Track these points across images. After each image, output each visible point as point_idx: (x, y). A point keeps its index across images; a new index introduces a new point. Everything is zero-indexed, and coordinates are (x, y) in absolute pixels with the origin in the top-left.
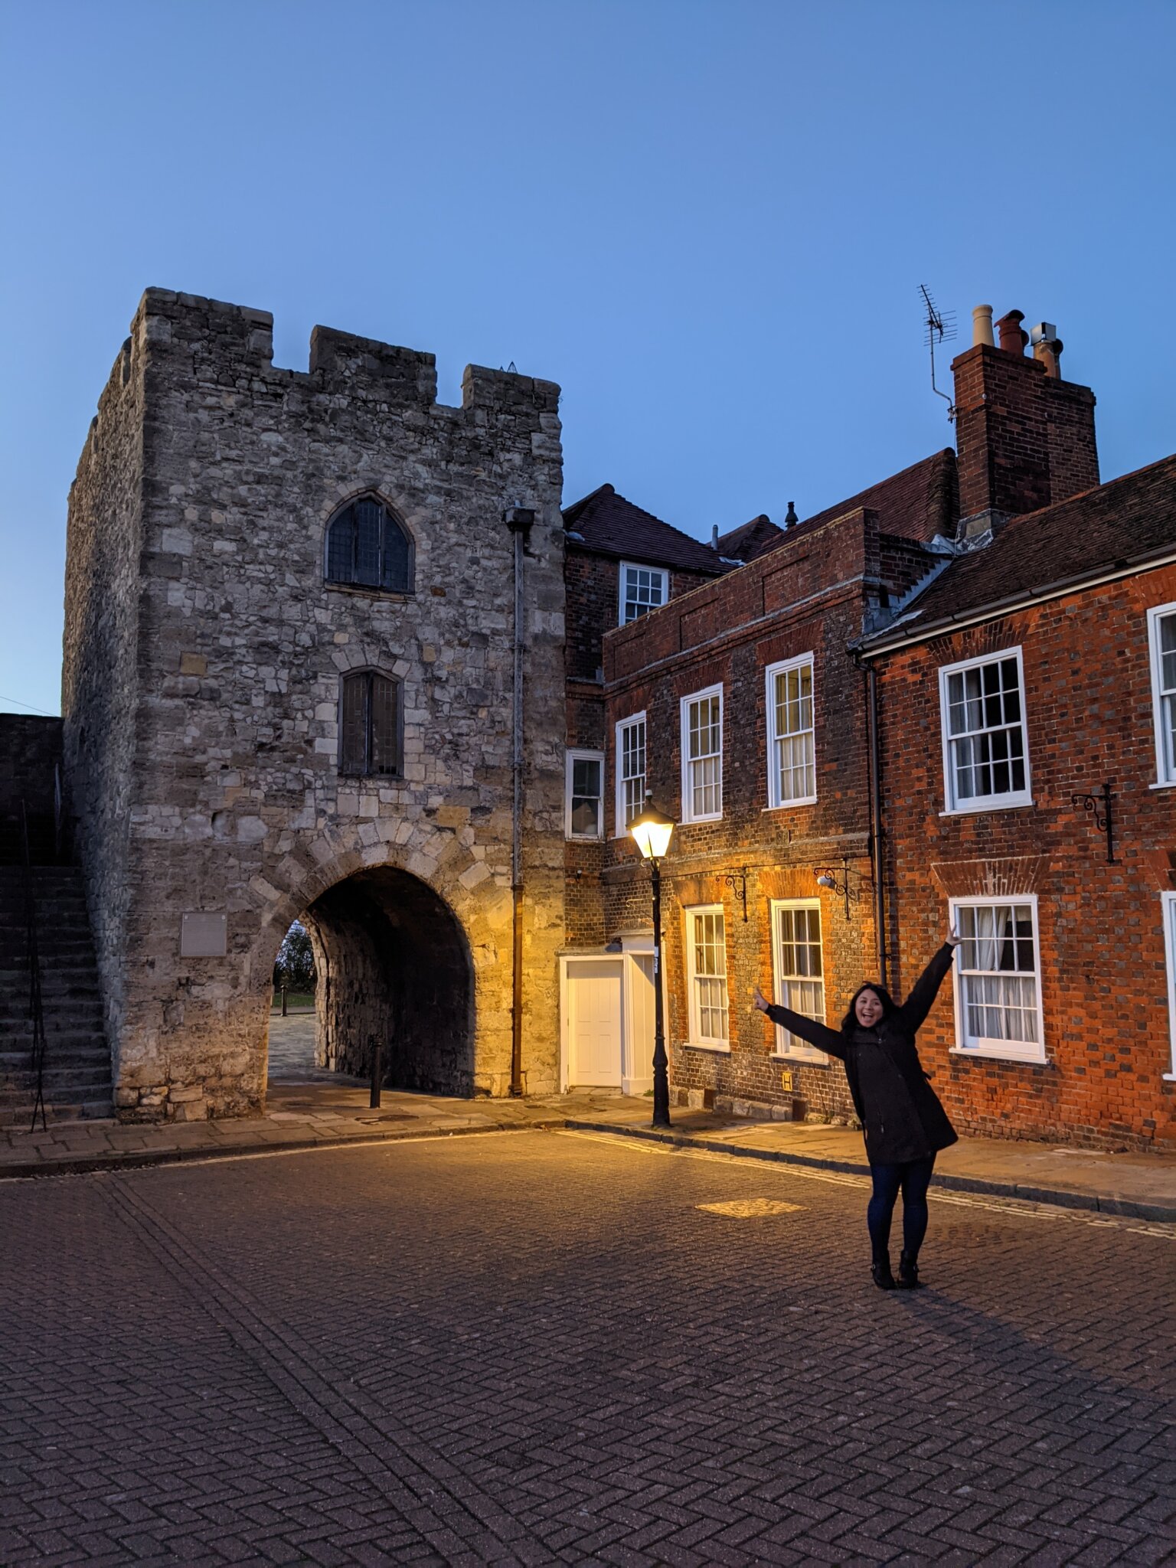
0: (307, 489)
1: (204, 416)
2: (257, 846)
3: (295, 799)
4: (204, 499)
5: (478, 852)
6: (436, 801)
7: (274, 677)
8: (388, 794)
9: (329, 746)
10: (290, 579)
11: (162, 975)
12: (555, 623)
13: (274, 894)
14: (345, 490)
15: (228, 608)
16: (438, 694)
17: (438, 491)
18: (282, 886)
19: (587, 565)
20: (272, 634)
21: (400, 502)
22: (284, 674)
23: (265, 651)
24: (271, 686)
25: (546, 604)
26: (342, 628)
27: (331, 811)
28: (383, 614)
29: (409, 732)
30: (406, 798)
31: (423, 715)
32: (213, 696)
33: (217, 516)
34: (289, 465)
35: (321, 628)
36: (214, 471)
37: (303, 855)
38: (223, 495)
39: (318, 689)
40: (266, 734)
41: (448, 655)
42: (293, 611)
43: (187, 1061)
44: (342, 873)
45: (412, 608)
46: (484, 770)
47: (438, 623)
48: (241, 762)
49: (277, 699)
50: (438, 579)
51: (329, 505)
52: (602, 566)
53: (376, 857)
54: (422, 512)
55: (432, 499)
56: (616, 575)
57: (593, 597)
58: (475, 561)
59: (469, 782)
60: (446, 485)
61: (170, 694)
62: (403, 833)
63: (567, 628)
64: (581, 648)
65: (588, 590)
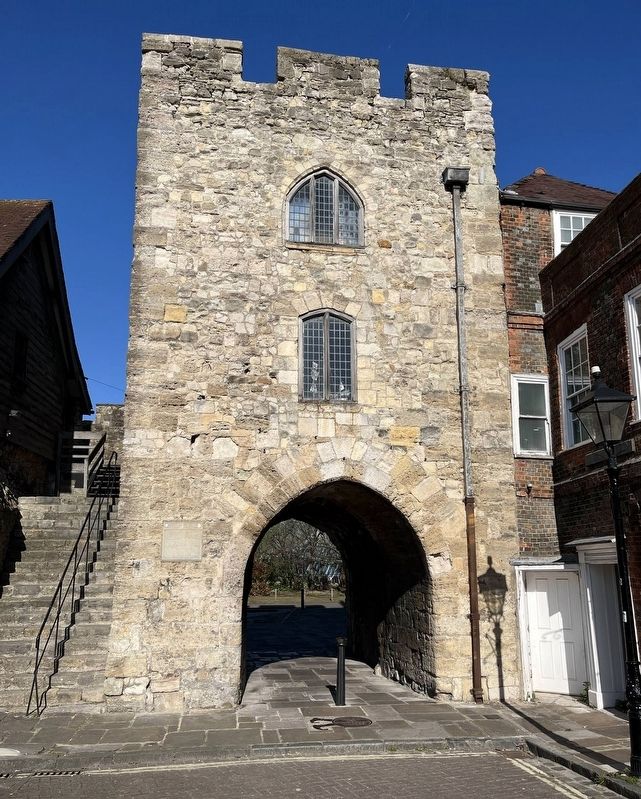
0: (270, 171)
1: (186, 121)
2: (229, 463)
3: (261, 423)
4: (186, 184)
5: (429, 467)
6: (387, 423)
7: (244, 322)
8: (343, 418)
9: (291, 377)
10: (257, 242)
11: (147, 576)
12: (496, 265)
13: (243, 505)
14: (301, 169)
15: (203, 268)
16: (386, 330)
17: (382, 163)
18: (251, 499)
19: (521, 213)
20: (242, 287)
21: (350, 174)
22: (251, 318)
23: (235, 301)
24: (241, 330)
25: (484, 248)
26: (300, 278)
27: (292, 431)
28: (334, 265)
29: (361, 363)
30: (359, 420)
31: (374, 348)
32: (191, 338)
33: (196, 196)
34: (255, 153)
35: (284, 280)
36: (193, 162)
37: (268, 470)
38: (202, 180)
39: (280, 329)
40: (236, 370)
41: (394, 296)
42: (258, 267)
43: (166, 655)
44: (303, 486)
45: (362, 259)
46: (431, 395)
47: (385, 270)
48: (215, 393)
49: (244, 340)
50: (384, 234)
51: (288, 181)
52: (535, 213)
53: (332, 472)
54: (368, 180)
55: (376, 170)
56: (549, 221)
57: (529, 241)
58: (416, 217)
59: (418, 405)
60: (388, 159)
61: (156, 339)
62: (358, 451)
63: (506, 269)
64: (520, 285)
65: (523, 235)
